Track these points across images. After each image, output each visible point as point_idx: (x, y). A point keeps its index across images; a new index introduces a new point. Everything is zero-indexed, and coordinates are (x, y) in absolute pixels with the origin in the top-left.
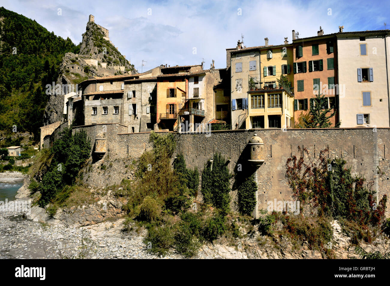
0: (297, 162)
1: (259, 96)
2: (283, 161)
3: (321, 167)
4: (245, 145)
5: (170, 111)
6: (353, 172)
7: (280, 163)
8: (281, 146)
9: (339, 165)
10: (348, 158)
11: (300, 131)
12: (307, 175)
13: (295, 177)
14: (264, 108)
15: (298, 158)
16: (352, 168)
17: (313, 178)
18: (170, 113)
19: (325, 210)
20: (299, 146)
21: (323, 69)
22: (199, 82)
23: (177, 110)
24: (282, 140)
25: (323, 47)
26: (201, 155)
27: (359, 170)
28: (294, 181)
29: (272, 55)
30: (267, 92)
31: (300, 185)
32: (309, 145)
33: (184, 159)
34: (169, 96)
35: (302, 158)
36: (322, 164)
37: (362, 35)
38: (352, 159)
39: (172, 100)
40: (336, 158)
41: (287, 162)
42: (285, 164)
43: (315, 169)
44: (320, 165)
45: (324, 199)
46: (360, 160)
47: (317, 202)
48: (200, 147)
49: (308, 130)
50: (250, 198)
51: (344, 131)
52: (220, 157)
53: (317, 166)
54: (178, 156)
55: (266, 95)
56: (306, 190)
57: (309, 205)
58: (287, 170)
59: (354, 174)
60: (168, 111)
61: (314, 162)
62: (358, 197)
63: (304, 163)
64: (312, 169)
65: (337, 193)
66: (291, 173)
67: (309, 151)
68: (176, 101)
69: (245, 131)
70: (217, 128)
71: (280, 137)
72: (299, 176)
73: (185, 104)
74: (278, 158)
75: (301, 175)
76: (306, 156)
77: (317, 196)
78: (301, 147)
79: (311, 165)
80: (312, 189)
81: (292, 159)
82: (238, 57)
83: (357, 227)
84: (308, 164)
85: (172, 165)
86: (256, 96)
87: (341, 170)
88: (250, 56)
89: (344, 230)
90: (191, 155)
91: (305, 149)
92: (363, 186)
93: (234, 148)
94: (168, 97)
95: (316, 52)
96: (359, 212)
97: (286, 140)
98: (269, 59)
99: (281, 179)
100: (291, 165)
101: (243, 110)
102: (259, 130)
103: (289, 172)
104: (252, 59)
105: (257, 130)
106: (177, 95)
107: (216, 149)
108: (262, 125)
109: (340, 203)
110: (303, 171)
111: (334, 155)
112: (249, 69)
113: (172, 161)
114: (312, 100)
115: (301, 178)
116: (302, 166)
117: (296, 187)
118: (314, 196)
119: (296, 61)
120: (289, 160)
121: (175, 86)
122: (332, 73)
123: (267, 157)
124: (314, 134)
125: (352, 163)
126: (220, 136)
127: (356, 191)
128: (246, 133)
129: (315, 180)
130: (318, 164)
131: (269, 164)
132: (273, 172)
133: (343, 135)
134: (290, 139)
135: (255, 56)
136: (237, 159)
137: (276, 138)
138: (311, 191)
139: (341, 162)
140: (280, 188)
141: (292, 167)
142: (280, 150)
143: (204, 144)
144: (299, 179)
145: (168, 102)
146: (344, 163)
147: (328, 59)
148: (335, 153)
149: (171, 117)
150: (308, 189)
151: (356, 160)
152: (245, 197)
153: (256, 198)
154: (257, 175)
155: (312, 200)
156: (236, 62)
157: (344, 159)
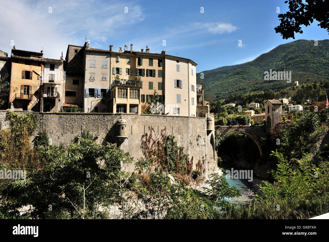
0: (148, 137)
1: (124, 89)
2: (139, 137)
3: (161, 140)
4: (112, 125)
5: (25, 91)
6: (178, 143)
7: (137, 138)
8: (138, 126)
9: (172, 139)
10: (176, 134)
11: (150, 116)
12: (154, 146)
13: (147, 148)
14: (127, 98)
15: (149, 135)
16: (178, 140)
17: (157, 148)
18: (25, 94)
19: (164, 168)
20: (149, 127)
21: (155, 76)
22: (55, 69)
23: (33, 91)
24: (139, 122)
25: (156, 62)
26: (68, 133)
27: (181, 142)
28: (146, 150)
29: (120, 59)
30: (130, 87)
31: (150, 153)
32: (155, 126)
33: (48, 137)
34: (25, 77)
35: (151, 135)
36: (162, 138)
37: (178, 59)
38: (178, 135)
39: (27, 82)
40: (169, 135)
41: (142, 138)
42: (140, 139)
43: (158, 142)
44: (161, 139)
45: (163, 161)
46: (182, 136)
47: (159, 163)
48: (67, 126)
49: (155, 116)
50: (116, 165)
51: (174, 118)
52: (88, 134)
53: (160, 140)
54: (40, 134)
55: (129, 89)
56: (153, 156)
57: (155, 166)
58: (141, 143)
59: (179, 145)
60: (23, 91)
61: (158, 137)
62: (181, 159)
63: (152, 138)
64: (156, 142)
65: (170, 156)
66: (144, 145)
67: (155, 130)
68: (31, 83)
69: (112, 114)
70: (73, 110)
71: (138, 120)
72: (149, 147)
73: (40, 87)
74: (137, 135)
75: (150, 146)
76: (153, 133)
77: (159, 160)
78: (150, 127)
79: (156, 139)
80: (157, 155)
81: (145, 135)
82: (92, 55)
83: (181, 177)
84: (154, 139)
85: (32, 142)
86: (121, 89)
87: (172, 142)
88: (102, 56)
89: (176, 179)
90: (56, 133)
91: (153, 129)
92: (183, 151)
93: (101, 127)
94: (23, 78)
95: (151, 64)
96: (181, 168)
97: (142, 123)
98: (117, 62)
99: (138, 150)
100: (144, 139)
101: (95, 98)
102: (124, 114)
103: (143, 144)
104: (104, 59)
105: (123, 114)
106: (33, 78)
107: (84, 128)
108: (125, 111)
109: (172, 163)
110: (151, 143)
111: (168, 133)
112: (101, 66)
113: (32, 138)
114: (147, 96)
115: (150, 148)
116: (151, 140)
117: (147, 155)
118: (157, 160)
119: (138, 67)
120: (143, 136)
121: (31, 69)
122: (160, 80)
123: (129, 134)
124: (158, 119)
125: (178, 138)
126: (88, 117)
127: (180, 155)
128: (114, 116)
129: (159, 150)
130: (160, 138)
131: (130, 139)
132: (133, 145)
133: (173, 120)
134: (143, 122)
135: (106, 57)
136: (104, 136)
137: (135, 121)
138: (156, 157)
139: (172, 137)
140: (137, 156)
141: (145, 141)
142: (138, 129)
143: (71, 124)
144: (149, 149)
145: (23, 83)
146: (174, 137)
147: (159, 70)
148: (169, 131)
149: (25, 97)
150: (154, 156)
151: (180, 136)
152: (112, 165)
153: (121, 164)
154: (122, 147)
155: (156, 162)
156: (90, 58)
157: (174, 135)
